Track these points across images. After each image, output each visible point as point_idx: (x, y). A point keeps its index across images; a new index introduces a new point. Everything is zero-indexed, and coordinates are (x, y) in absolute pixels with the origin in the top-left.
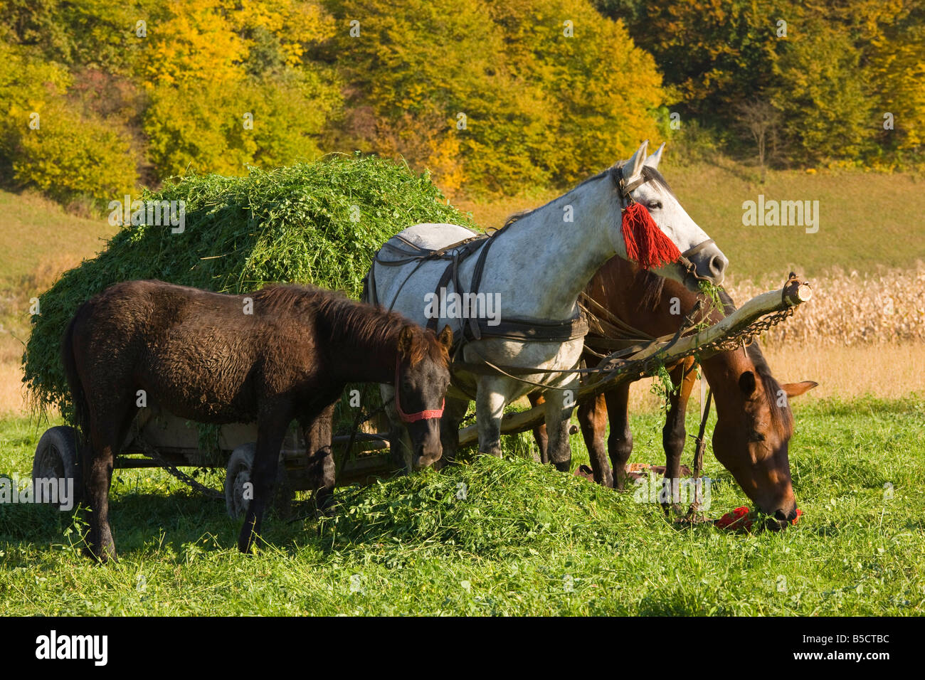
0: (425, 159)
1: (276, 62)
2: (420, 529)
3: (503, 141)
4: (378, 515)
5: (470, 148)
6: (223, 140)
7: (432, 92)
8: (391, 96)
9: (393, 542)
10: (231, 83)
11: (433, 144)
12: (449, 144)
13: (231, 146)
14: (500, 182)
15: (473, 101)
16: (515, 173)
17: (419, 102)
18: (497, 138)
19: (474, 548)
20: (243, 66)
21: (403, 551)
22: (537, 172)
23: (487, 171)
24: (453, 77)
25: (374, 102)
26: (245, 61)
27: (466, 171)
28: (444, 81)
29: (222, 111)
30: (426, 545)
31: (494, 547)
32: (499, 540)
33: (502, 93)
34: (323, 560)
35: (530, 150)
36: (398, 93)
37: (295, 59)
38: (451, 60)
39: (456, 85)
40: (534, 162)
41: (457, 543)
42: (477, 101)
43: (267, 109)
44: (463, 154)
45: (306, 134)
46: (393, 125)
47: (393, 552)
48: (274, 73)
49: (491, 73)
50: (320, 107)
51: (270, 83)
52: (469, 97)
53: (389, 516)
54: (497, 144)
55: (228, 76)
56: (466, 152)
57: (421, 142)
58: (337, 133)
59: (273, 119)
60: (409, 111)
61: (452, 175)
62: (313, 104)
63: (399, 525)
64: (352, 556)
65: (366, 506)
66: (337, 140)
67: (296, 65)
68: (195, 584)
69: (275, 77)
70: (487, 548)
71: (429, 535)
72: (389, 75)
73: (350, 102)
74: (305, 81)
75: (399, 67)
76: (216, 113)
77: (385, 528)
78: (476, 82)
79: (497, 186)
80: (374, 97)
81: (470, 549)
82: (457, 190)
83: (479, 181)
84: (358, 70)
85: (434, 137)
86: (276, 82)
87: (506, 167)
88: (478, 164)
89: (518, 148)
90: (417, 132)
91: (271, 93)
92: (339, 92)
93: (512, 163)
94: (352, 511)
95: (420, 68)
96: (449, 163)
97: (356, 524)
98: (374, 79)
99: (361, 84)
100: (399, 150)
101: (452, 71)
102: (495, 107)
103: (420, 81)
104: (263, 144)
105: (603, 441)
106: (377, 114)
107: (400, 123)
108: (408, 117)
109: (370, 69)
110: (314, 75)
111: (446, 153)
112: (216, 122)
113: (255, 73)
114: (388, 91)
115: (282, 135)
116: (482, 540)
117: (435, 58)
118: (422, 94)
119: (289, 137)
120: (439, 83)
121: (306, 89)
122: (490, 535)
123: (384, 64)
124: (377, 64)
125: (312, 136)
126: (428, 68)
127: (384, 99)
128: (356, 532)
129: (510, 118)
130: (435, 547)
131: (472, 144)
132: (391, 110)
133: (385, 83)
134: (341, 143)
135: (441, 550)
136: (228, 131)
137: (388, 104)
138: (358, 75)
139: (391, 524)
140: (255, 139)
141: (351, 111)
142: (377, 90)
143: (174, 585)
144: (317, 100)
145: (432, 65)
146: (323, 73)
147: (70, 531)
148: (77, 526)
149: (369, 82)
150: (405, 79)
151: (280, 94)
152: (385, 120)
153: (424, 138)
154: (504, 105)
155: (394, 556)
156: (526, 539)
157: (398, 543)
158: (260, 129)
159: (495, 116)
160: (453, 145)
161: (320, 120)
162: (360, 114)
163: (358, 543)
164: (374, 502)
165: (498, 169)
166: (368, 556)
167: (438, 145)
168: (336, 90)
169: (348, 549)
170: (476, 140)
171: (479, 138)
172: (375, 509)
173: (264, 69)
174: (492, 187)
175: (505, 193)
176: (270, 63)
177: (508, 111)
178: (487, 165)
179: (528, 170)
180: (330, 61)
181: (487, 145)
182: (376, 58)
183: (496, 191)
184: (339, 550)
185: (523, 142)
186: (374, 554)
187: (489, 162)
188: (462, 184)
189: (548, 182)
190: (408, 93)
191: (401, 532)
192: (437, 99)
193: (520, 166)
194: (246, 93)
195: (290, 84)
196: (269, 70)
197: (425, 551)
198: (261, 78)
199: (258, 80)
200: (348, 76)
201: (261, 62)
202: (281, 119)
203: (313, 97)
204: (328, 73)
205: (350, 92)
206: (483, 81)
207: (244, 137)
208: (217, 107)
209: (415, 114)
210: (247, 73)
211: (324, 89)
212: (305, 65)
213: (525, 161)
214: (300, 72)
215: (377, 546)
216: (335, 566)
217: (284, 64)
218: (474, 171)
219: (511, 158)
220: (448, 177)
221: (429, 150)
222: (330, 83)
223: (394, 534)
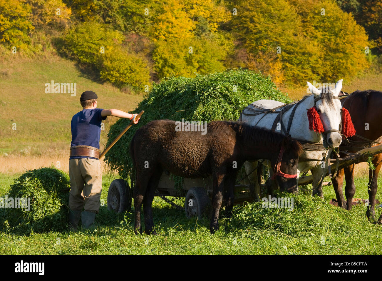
0: (268, 70)
1: (207, 31)
2: (265, 224)
3: (300, 63)
4: (248, 218)
5: (286, 66)
6: (185, 63)
7: (271, 43)
8: (254, 45)
9: (254, 229)
10: (188, 39)
11: (271, 64)
12: (278, 64)
13: (188, 65)
14: (299, 80)
15: (288, 46)
16: (305, 77)
17: (265, 47)
18: (298, 62)
19: (288, 232)
20: (193, 32)
21: (258, 233)
22: (314, 76)
23: (294, 76)
24: (280, 37)
25: (247, 47)
26: (194, 30)
27: (285, 76)
28: (276, 38)
29: (184, 51)
30: (268, 230)
31: (296, 232)
32: (298, 229)
33: (300, 43)
34: (225, 236)
35: (312, 67)
36: (257, 43)
37: (214, 29)
38: (279, 30)
39: (281, 40)
40: (313, 72)
41: (281, 230)
42: (289, 47)
43: (203, 50)
44: (284, 69)
45: (219, 60)
46: (255, 56)
47: (254, 233)
48: (206, 35)
49: (296, 35)
50: (224, 49)
51: (204, 39)
52: (286, 45)
53: (252, 218)
54: (298, 65)
55: (187, 36)
56: (285, 68)
57: (266, 64)
58: (231, 60)
59: (205, 54)
60: (261, 51)
61: (279, 77)
62: (221, 48)
63: (256, 222)
64: (237, 234)
65: (243, 214)
66: (231, 62)
67: (215, 32)
68: (173, 245)
69: (206, 37)
70: (293, 232)
71: (269, 226)
72: (253, 36)
73: (237, 47)
74: (219, 38)
75: (258, 32)
76: (182, 51)
77: (251, 223)
78: (289, 39)
79: (298, 82)
80: (247, 45)
81: (286, 232)
82: (281, 84)
83: (290, 80)
84: (240, 34)
85: (272, 62)
86: (207, 39)
87: (301, 74)
88: (290, 73)
89: (306, 66)
90: (264, 59)
91: (205, 43)
92: (233, 43)
93: (304, 73)
94: (237, 216)
95: (266, 33)
96: (277, 72)
97: (239, 221)
98: (247, 38)
99: (242, 39)
100: (257, 67)
101: (280, 34)
102: (297, 49)
103: (266, 38)
104: (201, 64)
105: (342, 189)
106: (248, 52)
107: (257, 56)
108: (261, 53)
109: (245, 33)
110: (222, 36)
111: (276, 68)
112: (182, 55)
113: (198, 35)
114: (253, 42)
115: (209, 60)
116: (291, 229)
117: (272, 29)
118: (267, 44)
119: (212, 61)
120: (274, 39)
121: (219, 42)
122: (294, 227)
123: (251, 31)
124: (248, 31)
125: (221, 61)
126: (269, 33)
127: (251, 46)
128: (239, 225)
129: (304, 54)
130: (271, 232)
131: (287, 64)
132: (253, 50)
133: (251, 39)
134: (233, 64)
135: (274, 233)
136: (187, 59)
137: (253, 48)
138: (240, 36)
139: (253, 222)
140: (198, 62)
141: (237, 51)
142: (248, 42)
143: (164, 245)
144: (224, 46)
145: (271, 32)
146: (226, 35)
147: (123, 222)
148: (126, 220)
149: (245, 39)
150: (260, 37)
151: (208, 43)
152: (251, 54)
153: (267, 62)
154: (301, 48)
155: (254, 235)
156: (310, 229)
157: (256, 230)
158: (200, 58)
159: (297, 53)
160: (279, 65)
161: (224, 54)
162: (241, 52)
163: (240, 229)
164: (246, 212)
165: (298, 75)
166: (244, 235)
167: (273, 65)
168: (231, 42)
169: (236, 232)
170: (289, 63)
171: (290, 62)
172: (247, 215)
173: (202, 34)
174: (295, 83)
175: (301, 85)
176: (204, 31)
177: (303, 50)
178: (293, 73)
179: (311, 75)
180: (229, 30)
181: (294, 65)
182: (248, 28)
183: (297, 84)
184: (232, 232)
185: (309, 64)
186: (246, 234)
187: (294, 72)
188: (283, 81)
189: (319, 81)
190: (261, 43)
191: (257, 225)
192: (273, 46)
193: (307, 74)
194: (194, 43)
195: (212, 39)
196: (204, 34)
197: (268, 233)
198: (201, 37)
199: (199, 38)
200: (236, 36)
201: (200, 30)
202: (208, 54)
203: (222, 45)
204: (228, 35)
205: (237, 43)
206: (292, 38)
207: (193, 61)
208: (182, 49)
209: (264, 52)
210: (195, 35)
211: (226, 42)
212: (219, 32)
213: (309, 72)
214: (217, 35)
215: (247, 230)
216: (230, 239)
217: (210, 31)
218: (288, 76)
219: (303, 70)
220: (277, 78)
221: (269, 67)
222: (229, 39)
223: (254, 226)
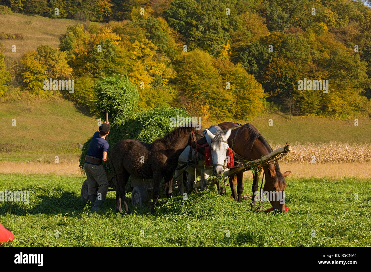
0: (200, 110)
1: (160, 83)
2: (182, 211)
3: (221, 106)
4: (171, 207)
5: (212, 108)
6: (145, 104)
7: (202, 92)
8: (191, 93)
9: (175, 214)
10: (148, 89)
11: (202, 106)
12: (206, 106)
13: (148, 106)
14: (220, 117)
15: (213, 95)
16: (224, 115)
17: (198, 95)
18: (219, 105)
19: (197, 217)
20: (152, 84)
21: (177, 217)
22: (230, 115)
23: (216, 114)
24: (208, 88)
25: (186, 95)
26: (152, 83)
27: (211, 114)
28: (205, 90)
29: (146, 96)
30: (184, 215)
31: (202, 216)
32: (204, 215)
33: (221, 93)
34: (155, 219)
35: (228, 109)
36: (193, 93)
37: (165, 83)
38: (207, 84)
39: (209, 91)
40: (229, 112)
41: (192, 215)
42: (214, 95)
43: (157, 96)
44: (210, 109)
45: (168, 103)
46: (191, 101)
47: (174, 217)
48: (160, 86)
49: (218, 88)
50: (172, 96)
51: (159, 89)
52: (212, 94)
53: (174, 207)
54: (219, 107)
55: (148, 87)
56: (211, 109)
57: (199, 106)
58: (176, 103)
59: (159, 99)
60: (196, 97)
61: (207, 115)
62: (170, 95)
63: (176, 210)
64: (163, 218)
65: (168, 204)
66: (176, 104)
67: (166, 84)
68: (119, 224)
69: (160, 87)
70: (201, 217)
71: (184, 213)
72: (191, 88)
73: (180, 94)
74: (168, 89)
75: (193, 85)
76: (144, 96)
77: (173, 211)
78: (214, 90)
79: (219, 118)
80: (186, 93)
81: (196, 216)
82: (208, 119)
83: (214, 116)
84: (182, 86)
85: (202, 104)
86: (160, 89)
87: (222, 113)
88: (214, 112)
89: (225, 108)
90: (198, 103)
91: (159, 92)
92: (177, 92)
93: (223, 112)
94: (164, 205)
95: (199, 86)
96: (206, 112)
97: (165, 209)
98: (186, 88)
99: (183, 90)
100: (193, 108)
101: (208, 87)
102: (219, 97)
103: (199, 89)
104: (156, 105)
105: (235, 188)
106: (187, 98)
107: (193, 101)
108: (195, 99)
109: (186, 86)
110: (170, 87)
111: (205, 109)
112: (144, 99)
113: (155, 86)
114: (190, 92)
115: (161, 103)
116: (199, 214)
117: (203, 83)
118: (199, 93)
119: (163, 103)
120: (204, 90)
121: (168, 91)
122: (201, 213)
123: (189, 85)
124: (187, 84)
125: (169, 103)
126: (201, 86)
127: (189, 94)
128: (165, 211)
129: (223, 100)
130: (186, 216)
131: (213, 106)
132: (191, 97)
133: (189, 89)
134: (177, 105)
135: (188, 217)
136: (147, 101)
137: (190, 95)
138: (182, 87)
139: (174, 209)
140: (154, 104)
141: (180, 97)
142: (187, 91)
143: (113, 224)
144: (171, 94)
145: (202, 85)
146: (173, 87)
147: (85, 208)
148: (87, 207)
149: (185, 89)
150: (195, 89)
151: (161, 92)
152: (189, 99)
153: (199, 105)
154: (221, 96)
155: (174, 218)
156: (211, 214)
157: (176, 215)
158: (156, 101)
159: (219, 99)
160: (207, 107)
161: (172, 99)
162: (182, 98)
163: (165, 214)
164: (170, 203)
165: (219, 113)
166: (167, 218)
167: (203, 106)
168: (176, 91)
169: (162, 216)
170: (214, 106)
171: (214, 105)
172: (170, 205)
173: (157, 85)
174: (218, 119)
175: (221, 120)
176: (159, 84)
177: (222, 98)
178: (216, 112)
179: (227, 114)
180: (175, 83)
181: (217, 107)
182: (187, 83)
183: (219, 119)
184: (160, 216)
185: (226, 106)
186: (169, 217)
187: (217, 111)
188: (210, 117)
189: (233, 117)
190: (195, 93)
191: (177, 212)
192: (204, 94)
193: (225, 113)
194: (152, 91)
195: (164, 89)
196: (159, 85)
197: (183, 217)
198: (156, 87)
199: (155, 88)
200: (179, 88)
201: (156, 83)
202: (161, 99)
203: (170, 93)
204: (174, 87)
205: (180, 92)
206: (216, 90)
207: (151, 103)
208: (144, 95)
209: (197, 98)
210: (152, 86)
211: (173, 91)
212: (168, 84)
213: (227, 112)
214: (167, 86)
215: (170, 215)
216: (158, 220)
217: (162, 84)
218: (213, 114)
219: (223, 111)
220: (206, 115)
221: (201, 108)
222: (175, 89)
223: (175, 212)
